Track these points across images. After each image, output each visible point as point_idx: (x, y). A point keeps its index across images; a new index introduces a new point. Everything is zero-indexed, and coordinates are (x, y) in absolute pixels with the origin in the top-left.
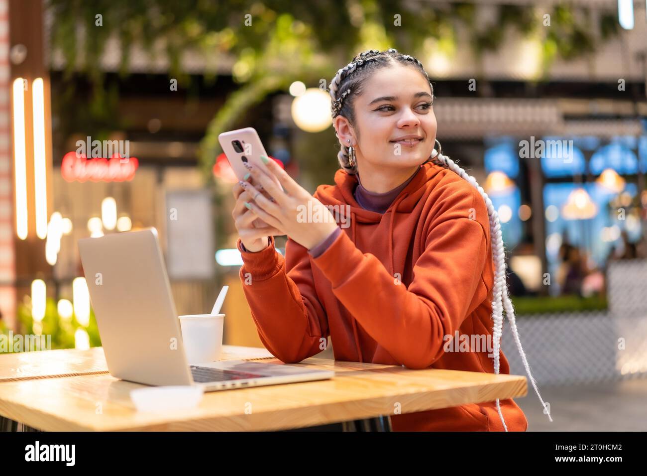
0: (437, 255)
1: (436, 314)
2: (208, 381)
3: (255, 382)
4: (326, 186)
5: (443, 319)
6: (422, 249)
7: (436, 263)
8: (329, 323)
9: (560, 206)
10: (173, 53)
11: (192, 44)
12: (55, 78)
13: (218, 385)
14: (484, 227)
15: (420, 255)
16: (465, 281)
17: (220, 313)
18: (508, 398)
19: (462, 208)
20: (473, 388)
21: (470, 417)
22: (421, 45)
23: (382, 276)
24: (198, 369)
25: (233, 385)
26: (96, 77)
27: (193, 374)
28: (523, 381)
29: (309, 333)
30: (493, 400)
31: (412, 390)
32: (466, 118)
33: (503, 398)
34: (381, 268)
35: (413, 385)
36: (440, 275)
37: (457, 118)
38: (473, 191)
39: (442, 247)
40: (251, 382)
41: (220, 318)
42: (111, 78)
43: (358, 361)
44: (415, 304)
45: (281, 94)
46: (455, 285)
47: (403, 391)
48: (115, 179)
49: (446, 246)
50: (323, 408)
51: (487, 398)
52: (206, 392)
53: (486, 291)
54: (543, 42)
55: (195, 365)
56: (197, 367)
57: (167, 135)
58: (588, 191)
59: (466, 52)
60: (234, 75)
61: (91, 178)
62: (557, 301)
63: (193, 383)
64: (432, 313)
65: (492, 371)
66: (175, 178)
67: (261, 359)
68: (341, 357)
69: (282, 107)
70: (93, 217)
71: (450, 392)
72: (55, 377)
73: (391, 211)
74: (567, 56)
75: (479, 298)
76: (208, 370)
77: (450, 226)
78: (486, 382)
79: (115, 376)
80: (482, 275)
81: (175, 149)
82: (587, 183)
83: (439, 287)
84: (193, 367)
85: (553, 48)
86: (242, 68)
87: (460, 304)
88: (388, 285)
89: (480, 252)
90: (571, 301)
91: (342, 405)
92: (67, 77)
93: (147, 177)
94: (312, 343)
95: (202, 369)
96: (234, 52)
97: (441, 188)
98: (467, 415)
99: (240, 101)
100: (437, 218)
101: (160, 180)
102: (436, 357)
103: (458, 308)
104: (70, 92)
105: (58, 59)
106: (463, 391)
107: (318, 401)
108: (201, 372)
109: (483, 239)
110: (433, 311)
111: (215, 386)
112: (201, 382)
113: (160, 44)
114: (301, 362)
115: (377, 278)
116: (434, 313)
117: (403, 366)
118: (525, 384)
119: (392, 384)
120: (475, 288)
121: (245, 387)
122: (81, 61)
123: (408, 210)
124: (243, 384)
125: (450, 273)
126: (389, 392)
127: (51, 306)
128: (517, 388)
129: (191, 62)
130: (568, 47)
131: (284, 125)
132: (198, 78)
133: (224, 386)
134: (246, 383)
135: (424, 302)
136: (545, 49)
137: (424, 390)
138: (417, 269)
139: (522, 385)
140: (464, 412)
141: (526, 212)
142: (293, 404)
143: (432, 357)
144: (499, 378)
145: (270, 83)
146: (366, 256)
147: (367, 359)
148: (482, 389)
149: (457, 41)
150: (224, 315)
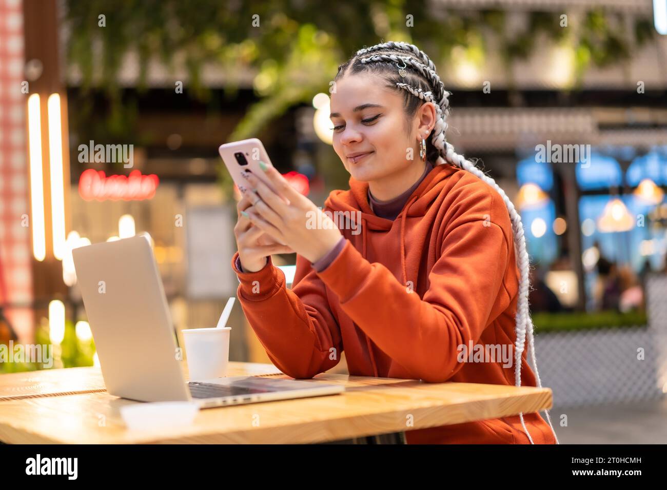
0: (454, 261)
1: (454, 323)
2: (208, 397)
3: (259, 398)
4: (340, 191)
5: (462, 329)
6: (438, 255)
7: (453, 270)
8: (342, 335)
9: (595, 219)
10: (192, 66)
11: (212, 57)
12: (72, 95)
13: (219, 401)
14: (505, 230)
15: (436, 262)
16: (485, 288)
17: (226, 327)
18: (531, 411)
19: (480, 210)
20: (493, 401)
21: (493, 434)
22: (449, 53)
23: (393, 286)
24: (202, 385)
25: (235, 400)
26: (114, 94)
27: (191, 389)
28: (547, 393)
29: (318, 347)
30: (515, 413)
31: (426, 404)
32: (497, 128)
33: (526, 412)
34: (391, 278)
35: (427, 398)
36: (456, 282)
37: (487, 129)
38: (491, 192)
39: (458, 252)
40: (254, 397)
41: (226, 331)
42: (129, 93)
43: (374, 376)
44: (430, 313)
45: (303, 106)
46: (474, 293)
47: (416, 405)
48: (135, 197)
49: (463, 251)
50: (329, 424)
51: (509, 412)
52: (202, 409)
53: (509, 298)
54: (576, 49)
55: (199, 382)
56: (199, 384)
57: (189, 151)
58: (625, 202)
59: (496, 61)
60: (255, 88)
61: (110, 197)
62: (594, 316)
63: (191, 399)
64: (449, 323)
65: (513, 383)
66: (197, 195)
67: (271, 375)
68: (355, 372)
69: (305, 120)
70: (112, 236)
71: (467, 405)
72: (51, 395)
73: (401, 217)
74: (601, 63)
75: (501, 306)
76: (211, 386)
77: (467, 230)
78: (507, 395)
79: (114, 394)
80: (503, 280)
81: (197, 166)
82: (624, 195)
83: (456, 294)
84: (196, 383)
85: (586, 56)
86: (264, 80)
87: (480, 313)
88: (400, 296)
89: (501, 257)
90: (609, 317)
91: (350, 420)
92: (84, 93)
93: (167, 195)
94: (323, 358)
95: (205, 385)
96: (255, 64)
97: (457, 190)
98: (489, 431)
99: (260, 114)
100: (453, 221)
101: (181, 196)
102: (455, 369)
103: (478, 317)
104: (87, 109)
105: (74, 74)
106: (482, 404)
107: (323, 416)
108: (203, 388)
109: (503, 244)
110: (450, 321)
111: (214, 403)
112: (201, 398)
113: (179, 58)
114: (314, 378)
115: (387, 289)
116: (452, 323)
117: (421, 380)
118: (550, 397)
119: (406, 398)
120: (496, 295)
121: (247, 403)
122: (98, 76)
123: (420, 214)
124: (245, 399)
125: (467, 280)
126: (401, 406)
127: (70, 328)
128: (541, 401)
129: (211, 76)
130: (602, 54)
131: (308, 139)
132: (219, 92)
133: (224, 401)
134: (249, 399)
135: (440, 311)
136: (578, 56)
137: (439, 403)
138: (432, 276)
139: (546, 397)
140: (486, 428)
141: (560, 226)
142: (296, 419)
143: (450, 370)
144: (520, 391)
145: (292, 94)
146: (374, 266)
147: (382, 374)
148: (503, 402)
149: (486, 50)
150: (230, 328)
